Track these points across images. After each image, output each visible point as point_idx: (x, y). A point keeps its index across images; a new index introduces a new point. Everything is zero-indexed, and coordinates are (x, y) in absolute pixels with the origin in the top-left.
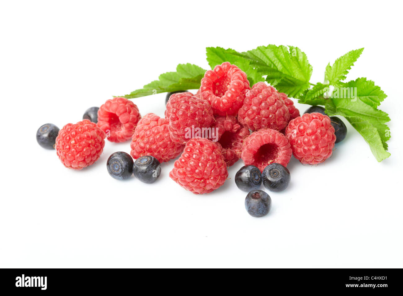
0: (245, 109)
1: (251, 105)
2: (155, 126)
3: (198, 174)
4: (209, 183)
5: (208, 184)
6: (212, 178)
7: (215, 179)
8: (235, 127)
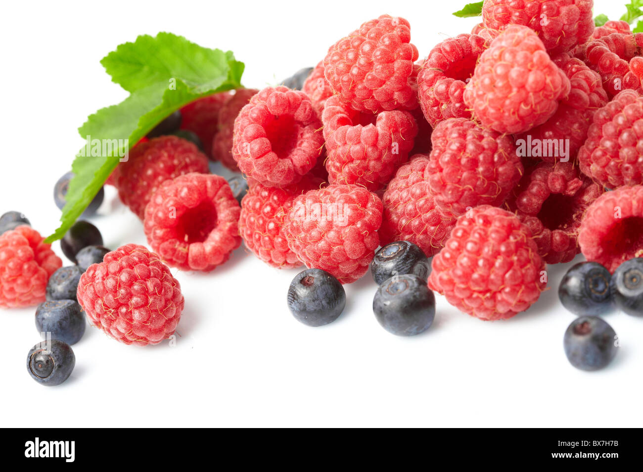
0: (591, 147)
1: (600, 137)
2: (417, 181)
3: (476, 282)
4: (503, 300)
5: (500, 302)
6: (507, 290)
7: (514, 291)
8: (571, 185)
